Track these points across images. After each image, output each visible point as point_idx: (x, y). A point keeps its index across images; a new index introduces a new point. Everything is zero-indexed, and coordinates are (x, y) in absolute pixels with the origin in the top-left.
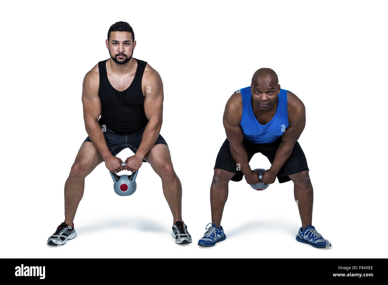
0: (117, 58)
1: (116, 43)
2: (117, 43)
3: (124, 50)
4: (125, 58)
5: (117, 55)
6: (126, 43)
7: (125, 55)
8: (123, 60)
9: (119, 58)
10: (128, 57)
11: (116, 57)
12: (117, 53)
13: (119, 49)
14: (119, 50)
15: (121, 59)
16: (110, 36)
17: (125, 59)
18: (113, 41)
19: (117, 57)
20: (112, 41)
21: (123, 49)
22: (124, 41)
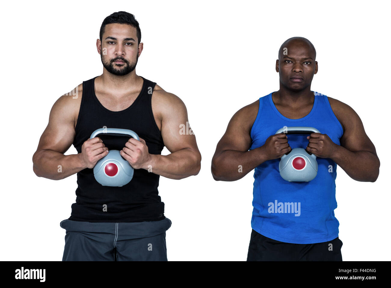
0: (113, 65)
1: (112, 43)
2: (113, 41)
3: (124, 53)
4: (126, 65)
5: (113, 61)
6: (127, 42)
7: (126, 61)
8: (122, 68)
9: (116, 65)
10: (130, 65)
11: (111, 63)
12: (114, 57)
13: (116, 50)
14: (116, 53)
15: (119, 65)
16: (104, 32)
17: (125, 68)
18: (109, 38)
19: (113, 63)
20: (106, 39)
21: (123, 51)
22: (125, 38)
